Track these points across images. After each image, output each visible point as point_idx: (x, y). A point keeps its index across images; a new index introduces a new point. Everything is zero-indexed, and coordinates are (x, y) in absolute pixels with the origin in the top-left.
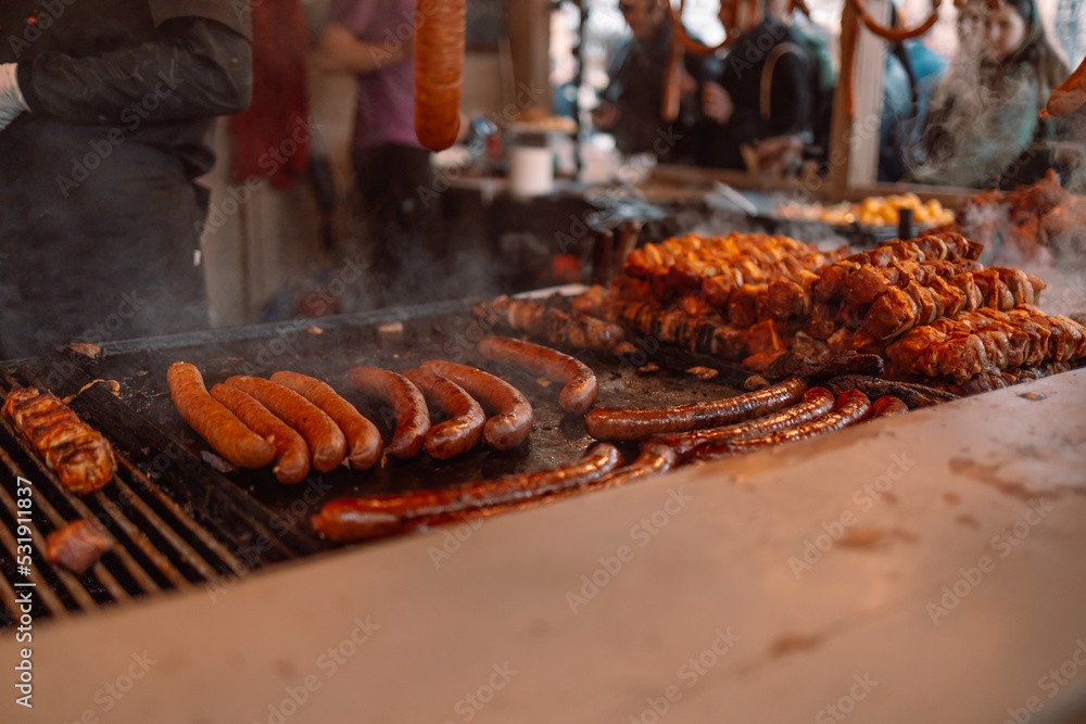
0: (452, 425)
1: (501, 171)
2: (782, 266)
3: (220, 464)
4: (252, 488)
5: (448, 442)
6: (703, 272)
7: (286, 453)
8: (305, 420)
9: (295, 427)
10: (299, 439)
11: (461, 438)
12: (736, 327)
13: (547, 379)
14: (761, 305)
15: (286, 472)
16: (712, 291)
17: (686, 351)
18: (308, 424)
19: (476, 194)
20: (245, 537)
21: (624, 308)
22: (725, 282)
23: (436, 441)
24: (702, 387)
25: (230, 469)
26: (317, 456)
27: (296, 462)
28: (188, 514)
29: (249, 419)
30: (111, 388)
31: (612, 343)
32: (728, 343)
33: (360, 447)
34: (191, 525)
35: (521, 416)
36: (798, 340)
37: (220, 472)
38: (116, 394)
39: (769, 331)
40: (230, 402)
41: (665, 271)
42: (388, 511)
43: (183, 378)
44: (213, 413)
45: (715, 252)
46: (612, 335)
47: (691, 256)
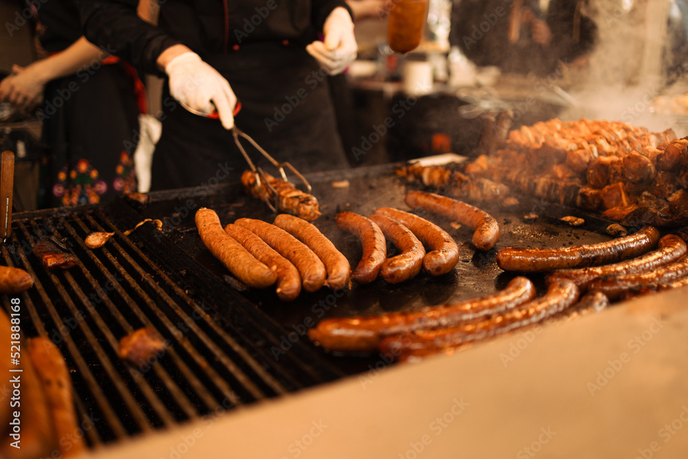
0: (401, 258)
1: (397, 78)
2: (626, 143)
3: (237, 285)
4: (260, 303)
5: (399, 271)
6: (567, 147)
7: (285, 278)
8: (294, 252)
9: (288, 257)
10: (292, 267)
11: (408, 269)
12: (594, 187)
13: (459, 223)
14: (613, 171)
15: (286, 293)
16: (575, 161)
17: (557, 205)
18: (297, 255)
19: (380, 94)
20: (260, 343)
21: (508, 172)
22: (585, 154)
23: (390, 270)
24: (574, 231)
25: (245, 289)
26: (306, 281)
27: (291, 284)
28: (216, 322)
29: (254, 250)
30: (156, 225)
31: (501, 197)
32: (590, 199)
33: (336, 274)
34: (220, 332)
35: (450, 252)
36: (644, 198)
37: (237, 291)
38: (160, 229)
39: (619, 191)
40: (239, 237)
41: (538, 146)
42: (368, 329)
43: (206, 220)
44: (230, 246)
45: (573, 132)
46: (501, 192)
47: (556, 136)
